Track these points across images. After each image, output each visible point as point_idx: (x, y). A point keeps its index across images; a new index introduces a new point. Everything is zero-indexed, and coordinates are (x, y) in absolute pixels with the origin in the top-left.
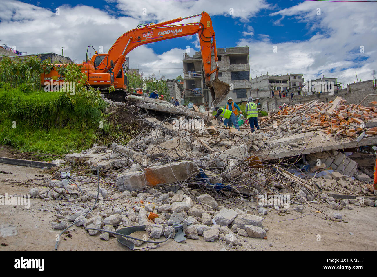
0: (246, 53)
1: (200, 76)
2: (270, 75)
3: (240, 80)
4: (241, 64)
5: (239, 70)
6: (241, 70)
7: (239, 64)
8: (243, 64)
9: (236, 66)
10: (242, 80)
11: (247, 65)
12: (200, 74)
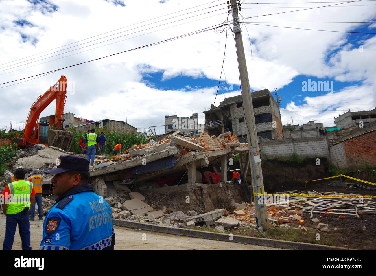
0: (265, 95)
1: (221, 124)
2: (351, 111)
3: (263, 123)
4: (262, 107)
5: (261, 113)
6: (263, 113)
7: (260, 108)
8: (264, 107)
9: (257, 110)
10: (264, 123)
11: (269, 107)
12: (220, 122)
